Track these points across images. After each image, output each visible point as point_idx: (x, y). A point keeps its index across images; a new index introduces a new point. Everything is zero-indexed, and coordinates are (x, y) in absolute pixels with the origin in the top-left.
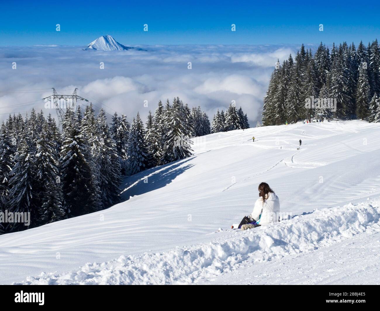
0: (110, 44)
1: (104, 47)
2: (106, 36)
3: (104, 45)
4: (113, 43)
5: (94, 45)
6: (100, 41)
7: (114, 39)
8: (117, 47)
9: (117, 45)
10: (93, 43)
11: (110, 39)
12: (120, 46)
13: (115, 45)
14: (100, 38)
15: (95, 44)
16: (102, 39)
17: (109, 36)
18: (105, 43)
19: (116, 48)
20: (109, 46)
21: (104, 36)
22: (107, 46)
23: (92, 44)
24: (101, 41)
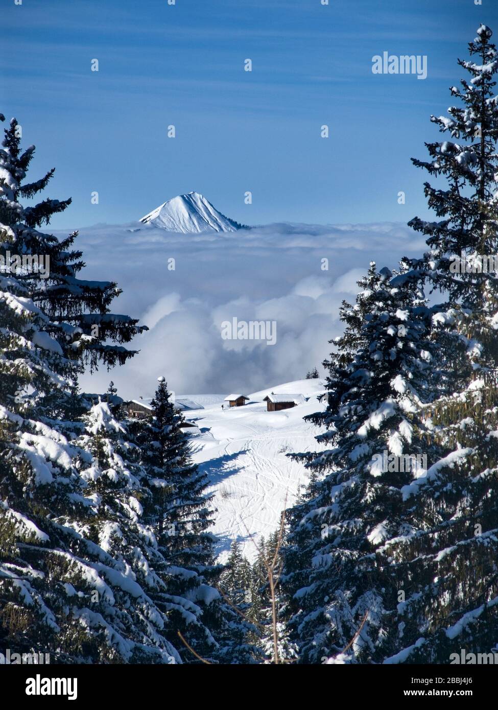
0: (200, 219)
1: (185, 227)
2: (190, 195)
3: (184, 221)
4: (209, 214)
5: (158, 220)
6: (171, 209)
7: (211, 205)
8: (220, 227)
9: (219, 221)
10: (154, 214)
11: (200, 204)
12: (229, 223)
13: (215, 221)
14: (172, 201)
15: (159, 217)
16: (178, 203)
17: (197, 195)
18: (187, 215)
19: (217, 229)
20: (199, 223)
21: (182, 197)
22: (194, 224)
23: (152, 218)
24: (174, 209)
